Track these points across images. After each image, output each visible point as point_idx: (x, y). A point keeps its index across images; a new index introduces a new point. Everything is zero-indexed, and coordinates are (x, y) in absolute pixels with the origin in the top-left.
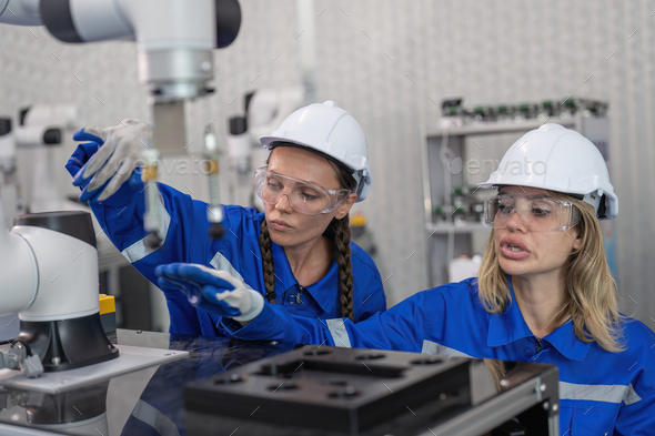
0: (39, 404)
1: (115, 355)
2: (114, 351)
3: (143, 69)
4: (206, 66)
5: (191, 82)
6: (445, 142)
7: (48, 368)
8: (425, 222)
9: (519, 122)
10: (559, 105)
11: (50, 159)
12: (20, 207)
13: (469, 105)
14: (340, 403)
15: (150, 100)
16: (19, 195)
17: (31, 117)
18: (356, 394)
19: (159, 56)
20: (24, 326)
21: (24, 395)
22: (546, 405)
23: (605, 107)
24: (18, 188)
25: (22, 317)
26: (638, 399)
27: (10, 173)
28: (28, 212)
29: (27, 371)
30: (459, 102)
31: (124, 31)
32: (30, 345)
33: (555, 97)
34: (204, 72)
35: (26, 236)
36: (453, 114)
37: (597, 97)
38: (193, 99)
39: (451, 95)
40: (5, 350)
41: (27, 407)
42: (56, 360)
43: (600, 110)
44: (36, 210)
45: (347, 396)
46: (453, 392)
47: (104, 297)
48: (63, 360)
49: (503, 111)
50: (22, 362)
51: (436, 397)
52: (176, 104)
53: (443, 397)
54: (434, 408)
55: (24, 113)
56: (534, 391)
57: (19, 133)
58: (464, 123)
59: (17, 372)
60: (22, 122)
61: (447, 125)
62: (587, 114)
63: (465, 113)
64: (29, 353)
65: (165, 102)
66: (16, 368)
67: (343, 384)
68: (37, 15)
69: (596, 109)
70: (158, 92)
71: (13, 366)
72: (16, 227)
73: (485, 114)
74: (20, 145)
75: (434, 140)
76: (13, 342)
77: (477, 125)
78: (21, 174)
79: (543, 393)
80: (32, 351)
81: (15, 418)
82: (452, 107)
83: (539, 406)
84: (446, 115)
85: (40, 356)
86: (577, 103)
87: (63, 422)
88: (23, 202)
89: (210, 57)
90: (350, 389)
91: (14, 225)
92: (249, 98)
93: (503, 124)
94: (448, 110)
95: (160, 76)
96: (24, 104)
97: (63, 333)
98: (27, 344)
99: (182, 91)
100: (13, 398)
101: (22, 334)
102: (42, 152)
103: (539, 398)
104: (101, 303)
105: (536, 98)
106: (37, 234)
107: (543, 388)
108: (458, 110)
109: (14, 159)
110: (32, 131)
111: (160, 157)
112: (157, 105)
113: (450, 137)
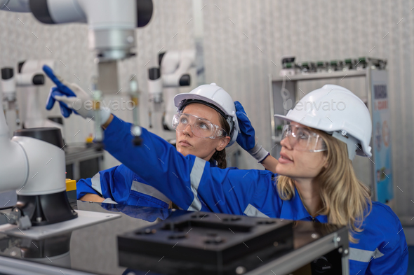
0: (29, 246)
1: (75, 216)
2: (74, 214)
3: (91, 41)
4: (130, 39)
5: (121, 49)
6: (284, 84)
7: (34, 224)
8: (271, 135)
9: (331, 72)
10: (356, 62)
11: (37, 93)
12: (18, 124)
13: (299, 61)
14: (212, 247)
15: (96, 60)
16: (18, 117)
17: (25, 67)
18: (221, 242)
19: (102, 33)
20: (20, 198)
21: (19, 240)
22: (340, 250)
23: (385, 63)
24: (17, 112)
25: (18, 192)
26: (382, 255)
27: (12, 102)
28: (23, 127)
29: (21, 226)
30: (293, 60)
31: (80, 17)
32: (24, 210)
33: (353, 57)
34: (128, 43)
35: (21, 143)
36: (289, 67)
37: (380, 57)
38: (123, 59)
39: (288, 55)
40: (7, 213)
41: (21, 248)
42: (39, 219)
43: (382, 65)
44: (28, 126)
45: (216, 243)
46: (282, 241)
47: (69, 181)
48: (43, 219)
49: (321, 65)
50: (18, 220)
51: (271, 244)
52: (113, 63)
53: (276, 244)
54: (269, 251)
55: (21, 65)
56: (333, 241)
57: (18, 77)
58: (296, 73)
59: (15, 226)
60: (20, 71)
61: (285, 74)
62: (373, 67)
63: (297, 67)
64: (22, 215)
65: (105, 62)
66: (15, 224)
67: (214, 235)
68: (27, 6)
69: (379, 64)
70: (100, 55)
71: (12, 222)
72: (15, 137)
73: (309, 67)
74: (18, 85)
75: (278, 83)
76: (12, 208)
77: (304, 74)
78: (19, 102)
79: (339, 242)
80: (25, 213)
81: (13, 254)
82: (288, 62)
83: (336, 250)
84: (284, 68)
85: (29, 216)
86: (367, 61)
87: (43, 257)
88: (20, 121)
89: (133, 33)
90: (218, 238)
91: (14, 135)
92: (161, 56)
93: (321, 73)
94: (286, 65)
95: (103, 45)
96: (21, 59)
97: (43, 203)
98: (22, 209)
99: (116, 55)
100: (12, 242)
101: (19, 203)
102: (33, 89)
103: (336, 245)
104: (67, 185)
105: (342, 57)
106: (28, 142)
107: (338, 239)
108: (292, 64)
109: (14, 94)
110: (26, 77)
111: (102, 95)
112: (101, 64)
113: (287, 81)
